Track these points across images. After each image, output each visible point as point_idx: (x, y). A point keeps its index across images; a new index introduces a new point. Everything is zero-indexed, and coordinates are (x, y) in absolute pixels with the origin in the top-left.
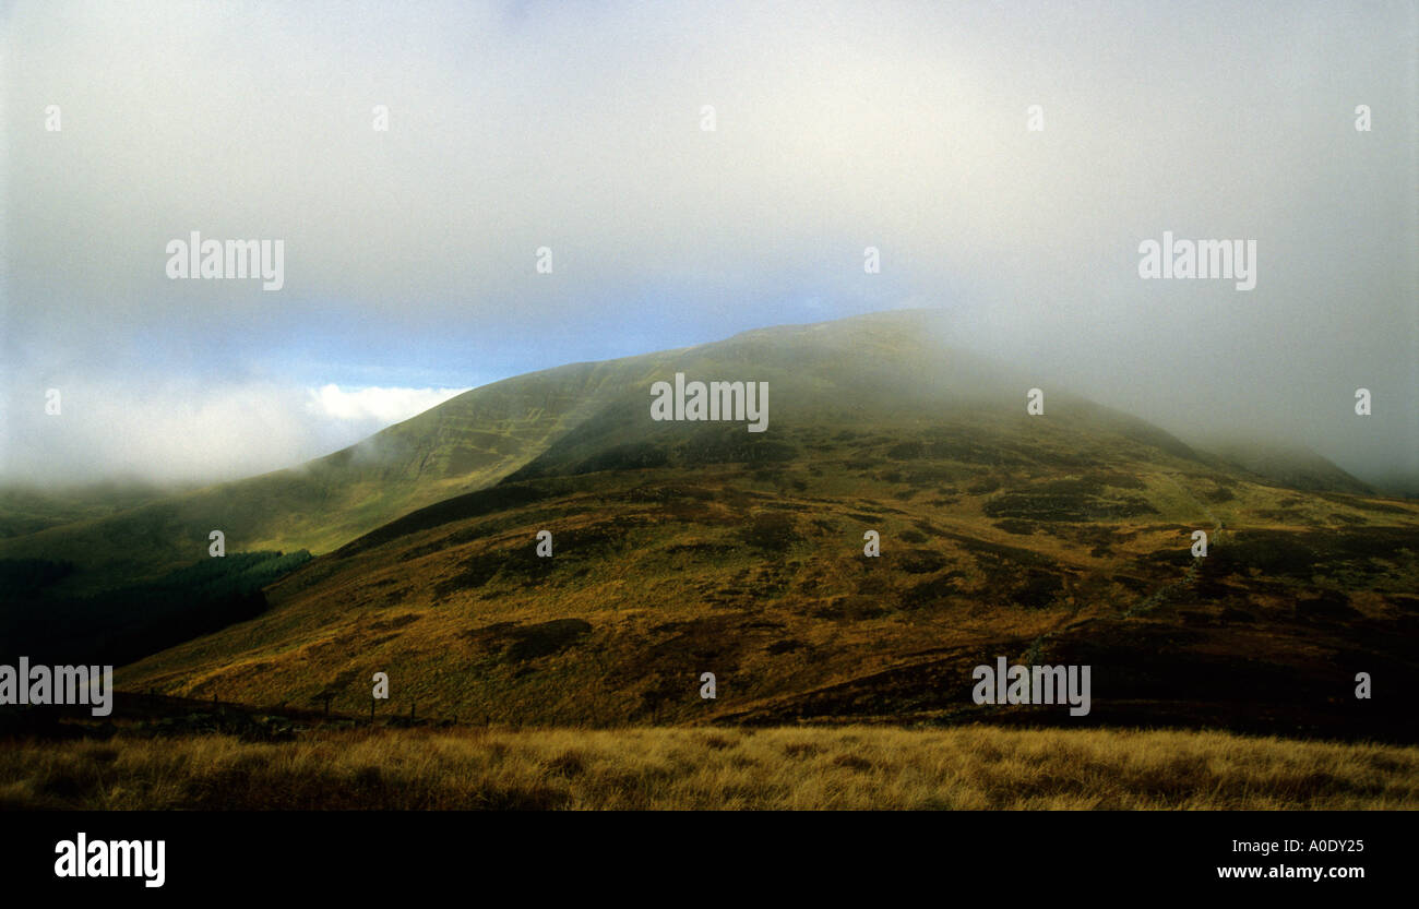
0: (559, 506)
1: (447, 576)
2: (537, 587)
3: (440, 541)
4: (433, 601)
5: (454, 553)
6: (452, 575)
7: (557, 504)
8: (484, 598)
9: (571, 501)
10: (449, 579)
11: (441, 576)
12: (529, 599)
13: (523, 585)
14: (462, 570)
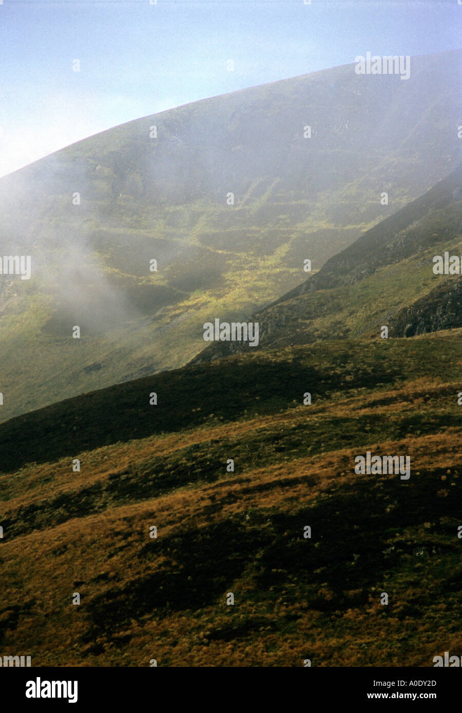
0: (380, 410)
1: (117, 578)
2: (350, 613)
3: (86, 492)
4: (85, 640)
5: (129, 520)
6: (129, 577)
7: (373, 404)
8: (214, 636)
9: (405, 398)
10: (121, 585)
11: (104, 577)
12: (333, 642)
13: (314, 606)
14: (156, 562)
